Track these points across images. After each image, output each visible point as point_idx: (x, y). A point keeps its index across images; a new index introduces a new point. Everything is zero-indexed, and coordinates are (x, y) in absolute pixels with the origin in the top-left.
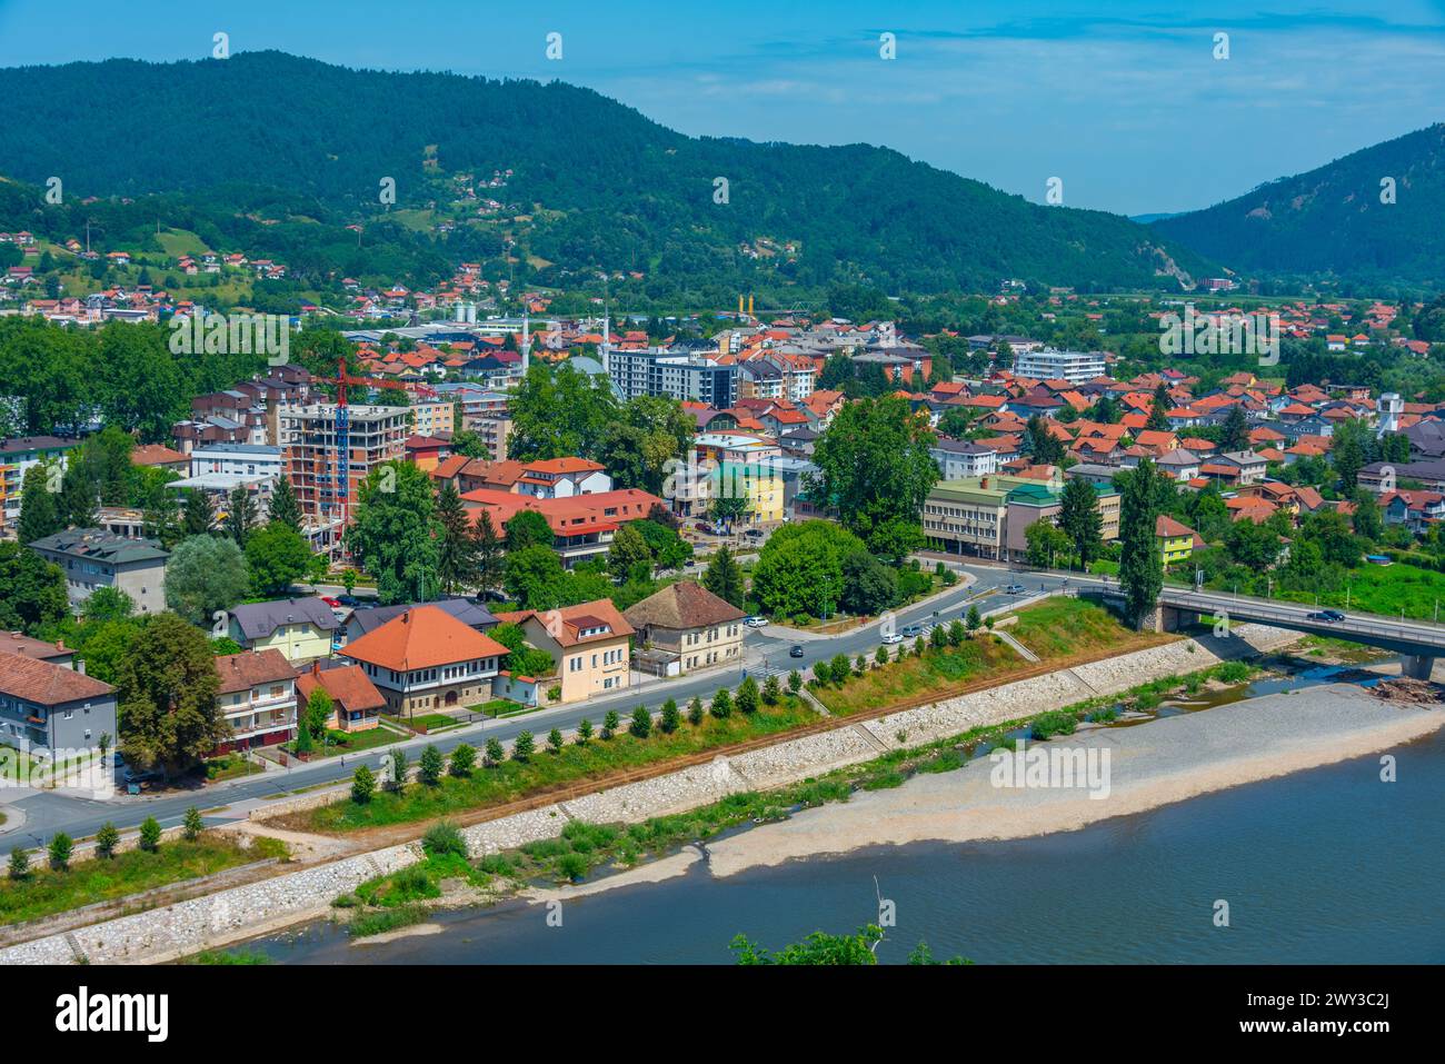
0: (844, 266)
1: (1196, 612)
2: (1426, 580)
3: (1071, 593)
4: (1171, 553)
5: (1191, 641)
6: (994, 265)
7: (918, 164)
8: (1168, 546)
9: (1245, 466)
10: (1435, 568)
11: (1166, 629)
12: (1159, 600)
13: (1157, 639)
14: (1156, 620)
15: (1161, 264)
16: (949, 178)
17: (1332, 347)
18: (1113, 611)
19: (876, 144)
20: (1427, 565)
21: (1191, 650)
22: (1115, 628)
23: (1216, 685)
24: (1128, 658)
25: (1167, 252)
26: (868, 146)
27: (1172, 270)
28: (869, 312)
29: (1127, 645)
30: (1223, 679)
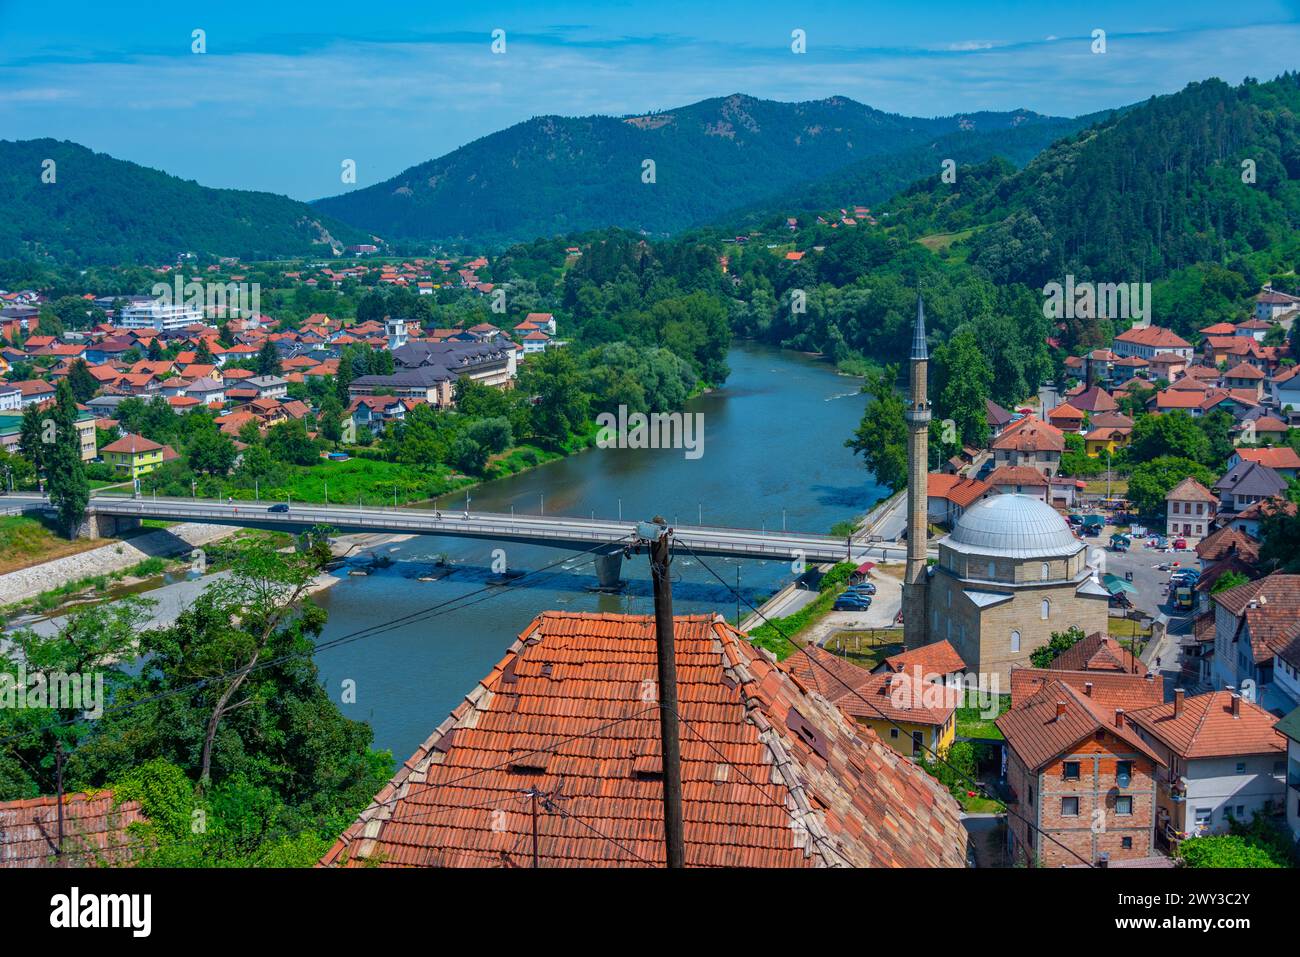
0: (32, 247)
1: (137, 517)
2: (368, 470)
3: (17, 511)
4: (141, 467)
5: (123, 544)
6: (170, 241)
7: (100, 156)
8: (137, 461)
9: (265, 389)
10: (384, 459)
11: (103, 535)
12: (92, 509)
13: (90, 545)
14: (92, 528)
15: (318, 236)
16: (130, 167)
17: (422, 292)
18: (49, 524)
19: (60, 139)
20: (378, 457)
21: (119, 551)
22: (48, 539)
23: (131, 581)
24: (48, 566)
25: (322, 224)
26: (53, 141)
27: (327, 238)
28: (25, 283)
29: (57, 553)
30: (139, 575)
